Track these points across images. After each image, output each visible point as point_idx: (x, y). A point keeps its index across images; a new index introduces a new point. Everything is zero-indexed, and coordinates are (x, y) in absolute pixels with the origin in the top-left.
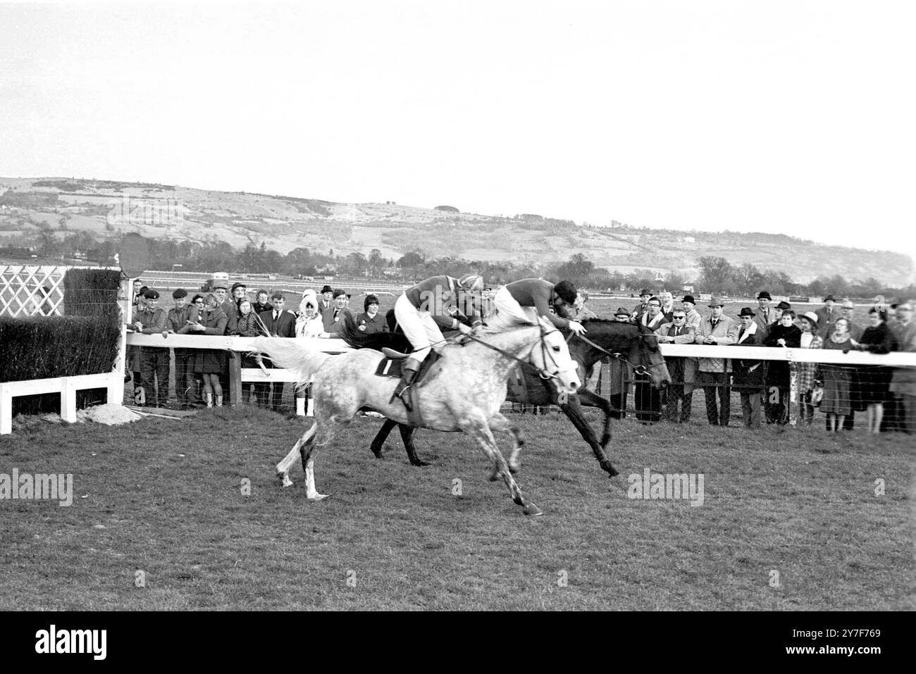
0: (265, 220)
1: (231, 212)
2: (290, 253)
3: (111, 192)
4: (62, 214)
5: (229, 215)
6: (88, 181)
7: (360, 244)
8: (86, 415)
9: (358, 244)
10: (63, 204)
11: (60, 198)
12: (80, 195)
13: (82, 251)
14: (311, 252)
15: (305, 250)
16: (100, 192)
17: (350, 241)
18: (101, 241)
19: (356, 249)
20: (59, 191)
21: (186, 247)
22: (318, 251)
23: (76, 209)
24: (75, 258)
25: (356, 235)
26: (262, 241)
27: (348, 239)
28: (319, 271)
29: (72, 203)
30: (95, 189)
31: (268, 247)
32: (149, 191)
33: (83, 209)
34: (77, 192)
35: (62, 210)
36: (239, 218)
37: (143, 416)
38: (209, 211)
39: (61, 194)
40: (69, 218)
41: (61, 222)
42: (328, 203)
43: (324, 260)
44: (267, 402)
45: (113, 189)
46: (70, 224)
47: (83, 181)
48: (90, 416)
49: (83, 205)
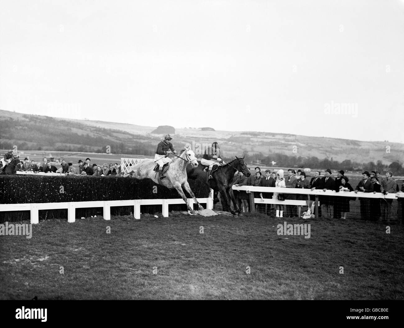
0: (333, 148)
1: (319, 145)
2: (343, 162)
3: (271, 137)
4: (252, 145)
5: (318, 146)
6: (262, 133)
7: (374, 158)
8: (198, 213)
9: (372, 158)
10: (252, 141)
11: (252, 139)
12: (259, 138)
13: (259, 160)
14: (352, 161)
15: (349, 161)
16: (266, 137)
17: (369, 157)
18: (267, 156)
19: (371, 160)
20: (250, 136)
21: (300, 158)
22: (355, 161)
23: (257, 144)
24: (257, 162)
25: (372, 154)
26: (331, 157)
27: (368, 156)
28: (355, 169)
29: (256, 141)
30: (264, 136)
31: (334, 160)
32: (285, 136)
33: (260, 143)
34: (258, 137)
35: (252, 144)
36: (322, 147)
37: (219, 214)
38: (310, 145)
39: (252, 137)
40: (255, 147)
41: (252, 149)
42: (359, 142)
43: (357, 165)
44: (265, 211)
45: (271, 136)
46: (255, 149)
47: (260, 133)
48: (199, 213)
49: (260, 142)
